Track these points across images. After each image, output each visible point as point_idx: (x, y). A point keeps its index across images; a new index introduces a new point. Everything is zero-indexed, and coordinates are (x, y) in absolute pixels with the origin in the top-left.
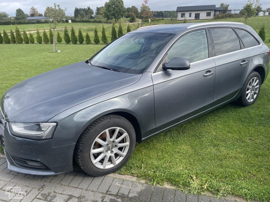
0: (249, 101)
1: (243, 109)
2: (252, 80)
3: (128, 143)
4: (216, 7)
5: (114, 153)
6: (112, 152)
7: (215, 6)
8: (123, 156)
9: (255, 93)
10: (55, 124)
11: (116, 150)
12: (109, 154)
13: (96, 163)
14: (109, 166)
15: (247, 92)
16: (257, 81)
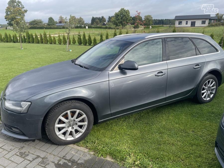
0: (205, 99)
1: (198, 106)
2: (207, 81)
3: (86, 123)
4: (211, 16)
5: (74, 129)
6: (73, 128)
8: (82, 133)
9: (211, 93)
10: (30, 103)
11: (76, 127)
12: (70, 129)
13: (59, 135)
14: (70, 138)
15: (203, 92)
16: (214, 83)
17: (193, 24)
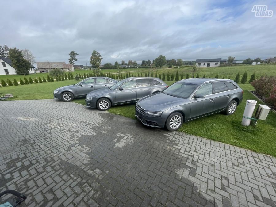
7: (221, 59)
17: (209, 65)
